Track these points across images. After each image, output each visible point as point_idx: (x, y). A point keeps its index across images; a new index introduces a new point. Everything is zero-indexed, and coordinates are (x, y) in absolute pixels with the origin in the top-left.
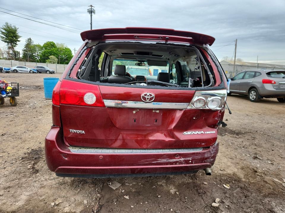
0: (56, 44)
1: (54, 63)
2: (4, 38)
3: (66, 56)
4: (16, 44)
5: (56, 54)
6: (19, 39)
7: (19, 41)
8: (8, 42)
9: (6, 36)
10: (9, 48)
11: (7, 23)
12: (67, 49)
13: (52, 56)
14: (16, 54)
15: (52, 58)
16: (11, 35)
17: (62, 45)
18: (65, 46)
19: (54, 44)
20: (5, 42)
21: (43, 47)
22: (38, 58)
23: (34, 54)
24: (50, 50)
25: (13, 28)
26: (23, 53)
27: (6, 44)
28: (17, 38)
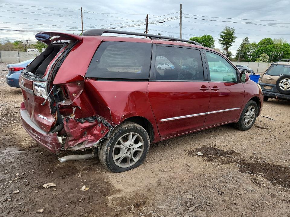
0: (273, 40)
1: (263, 62)
2: (221, 40)
3: (283, 53)
4: (231, 45)
5: (271, 51)
6: (234, 40)
7: (234, 42)
8: (224, 44)
9: (224, 39)
10: (224, 49)
11: (227, 27)
12: (285, 44)
13: (264, 54)
14: (229, 54)
15: (263, 56)
16: (228, 37)
17: (280, 40)
18: (284, 41)
19: (271, 40)
20: (222, 44)
21: (257, 45)
22: (251, 56)
23: (247, 54)
24: (265, 48)
25: (231, 30)
26: (237, 53)
27: (223, 46)
28: (233, 39)
